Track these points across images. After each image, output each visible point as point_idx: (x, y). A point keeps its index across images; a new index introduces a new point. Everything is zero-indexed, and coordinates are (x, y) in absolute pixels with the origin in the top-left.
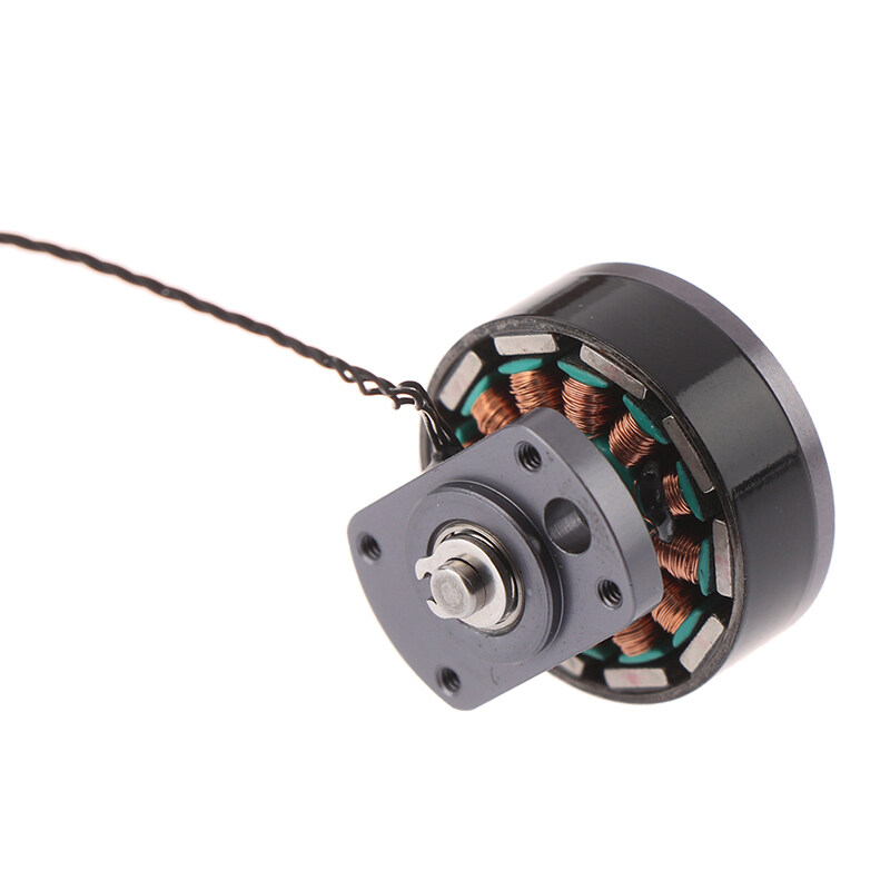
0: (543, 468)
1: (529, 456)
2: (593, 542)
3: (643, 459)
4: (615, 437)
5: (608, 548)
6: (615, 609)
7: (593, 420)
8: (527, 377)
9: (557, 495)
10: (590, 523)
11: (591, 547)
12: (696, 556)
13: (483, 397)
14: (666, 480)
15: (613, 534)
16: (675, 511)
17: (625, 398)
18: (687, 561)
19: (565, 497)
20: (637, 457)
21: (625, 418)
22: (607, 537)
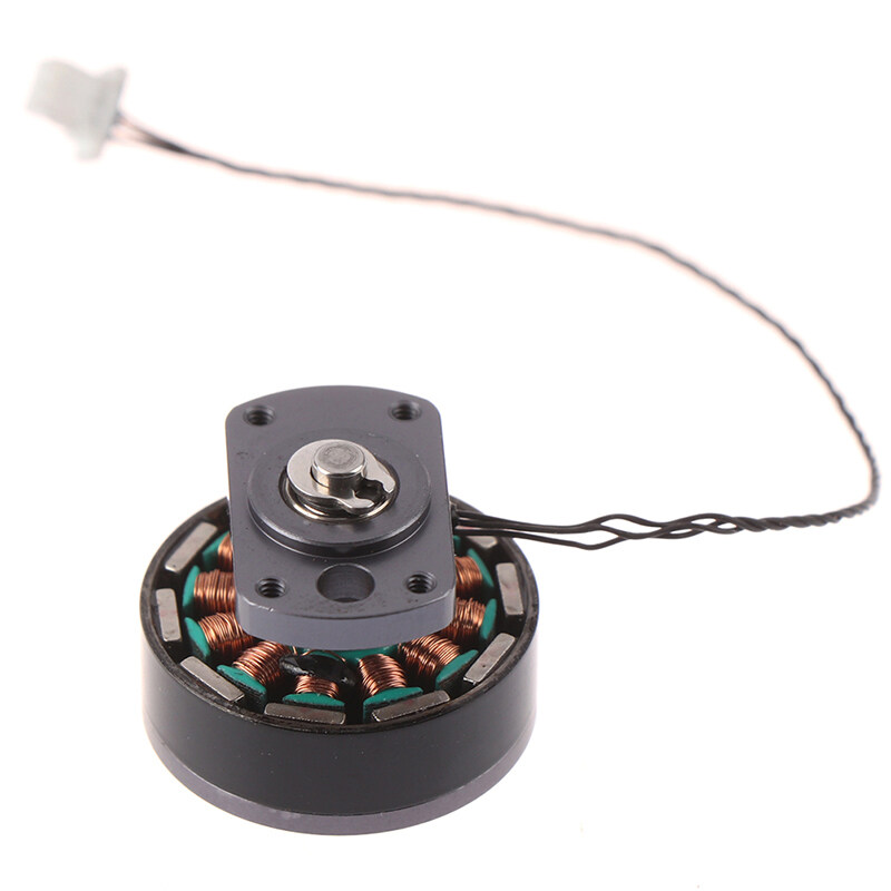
0: (407, 591)
1: (419, 585)
2: (322, 598)
3: (360, 677)
4: (390, 664)
5: (311, 607)
6: (257, 585)
7: (414, 654)
8: (477, 620)
9: (376, 590)
10: (340, 604)
11: (318, 594)
12: (257, 676)
13: (480, 577)
14: (333, 686)
15: (322, 618)
16: (304, 679)
17: (419, 690)
18: (256, 667)
19: (372, 595)
20: (364, 672)
21: (402, 680)
22: (321, 612)
